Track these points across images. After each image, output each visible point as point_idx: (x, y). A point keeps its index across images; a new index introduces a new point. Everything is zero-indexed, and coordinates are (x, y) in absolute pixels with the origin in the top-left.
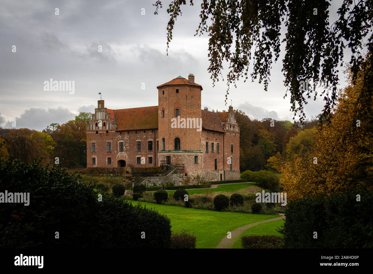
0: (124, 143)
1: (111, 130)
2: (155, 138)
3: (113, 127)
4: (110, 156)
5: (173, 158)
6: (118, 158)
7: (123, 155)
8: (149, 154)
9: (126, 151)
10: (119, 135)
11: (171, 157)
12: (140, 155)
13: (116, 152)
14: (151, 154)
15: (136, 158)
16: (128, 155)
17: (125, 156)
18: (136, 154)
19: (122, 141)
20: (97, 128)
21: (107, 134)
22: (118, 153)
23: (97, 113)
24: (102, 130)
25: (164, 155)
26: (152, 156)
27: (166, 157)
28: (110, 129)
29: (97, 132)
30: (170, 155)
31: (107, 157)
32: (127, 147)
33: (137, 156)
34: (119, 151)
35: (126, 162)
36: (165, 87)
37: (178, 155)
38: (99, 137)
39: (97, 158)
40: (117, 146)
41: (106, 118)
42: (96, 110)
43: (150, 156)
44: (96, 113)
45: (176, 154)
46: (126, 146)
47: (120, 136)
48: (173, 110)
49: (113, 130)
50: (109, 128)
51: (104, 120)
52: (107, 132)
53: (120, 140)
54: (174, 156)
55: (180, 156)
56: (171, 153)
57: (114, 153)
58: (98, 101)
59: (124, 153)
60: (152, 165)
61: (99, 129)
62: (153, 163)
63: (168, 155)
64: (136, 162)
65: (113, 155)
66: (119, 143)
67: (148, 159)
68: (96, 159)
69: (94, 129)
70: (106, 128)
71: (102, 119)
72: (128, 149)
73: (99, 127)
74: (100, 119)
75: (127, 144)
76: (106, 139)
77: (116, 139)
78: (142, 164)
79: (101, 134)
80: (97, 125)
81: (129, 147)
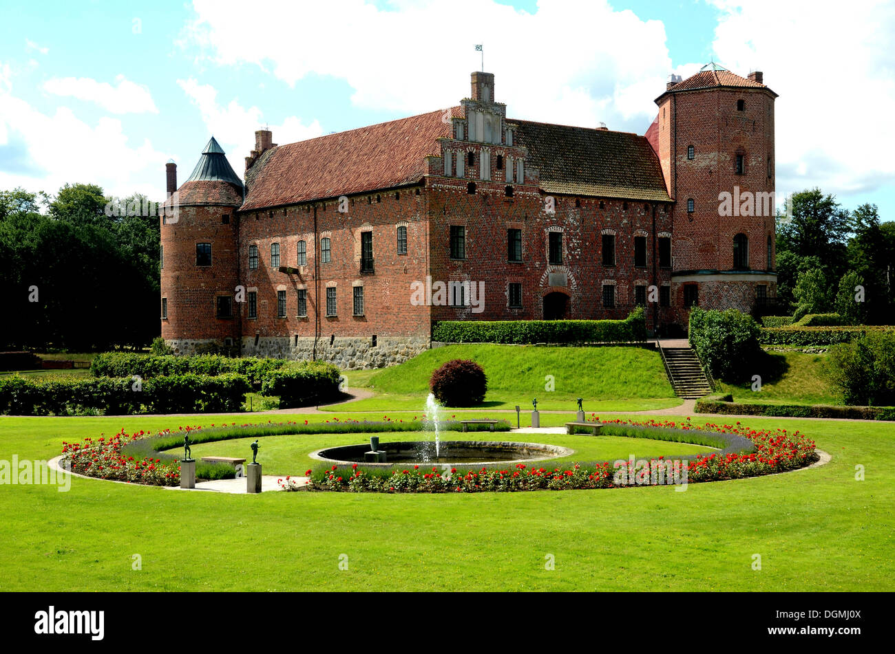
0: (563, 237)
1: (521, 187)
2: (654, 230)
3: (531, 178)
4: (519, 280)
6: (546, 284)
7: (563, 277)
8: (636, 277)
9: (572, 264)
12: (613, 278)
13: (537, 264)
14: (644, 277)
15: (602, 289)
16: (576, 278)
17: (569, 280)
18: (601, 274)
19: (559, 230)
20: (472, 171)
21: (507, 199)
22: (545, 268)
23: (471, 115)
24: (489, 183)
26: (646, 283)
27: (756, 288)
28: (518, 182)
29: (472, 188)
30: (766, 282)
31: (508, 280)
32: (574, 249)
33: (603, 283)
34: (548, 260)
35: (572, 299)
38: (478, 207)
40: (542, 244)
41: (504, 141)
42: (470, 105)
43: (639, 283)
44: (467, 114)
45: (773, 280)
46: (571, 245)
49: (530, 187)
50: (515, 179)
51: (500, 148)
52: (509, 190)
53: (552, 223)
56: (768, 278)
57: (534, 268)
59: (563, 268)
61: (478, 175)
62: (647, 304)
63: (763, 282)
64: (602, 302)
65: (529, 274)
66: (548, 234)
67: (635, 292)
69: (460, 172)
70: (504, 174)
71: (489, 140)
72: (578, 257)
73: (479, 169)
74: (480, 139)
75: (575, 241)
76: (503, 217)
77: (538, 220)
78: (619, 306)
79: (486, 197)
80: (471, 160)
81: (581, 251)
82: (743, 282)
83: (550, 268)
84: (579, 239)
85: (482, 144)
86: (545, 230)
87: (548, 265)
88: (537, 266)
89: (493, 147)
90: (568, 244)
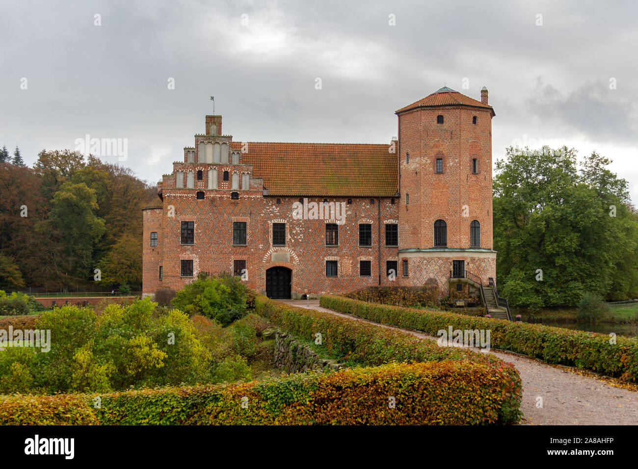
0: (287, 226)
1: (247, 192)
2: (379, 218)
3: (256, 186)
4: (244, 258)
5: (471, 265)
6: (269, 261)
7: (286, 254)
8: (361, 254)
9: (294, 246)
10: (274, 207)
11: (466, 263)
12: (336, 255)
13: (261, 246)
14: (369, 254)
15: (325, 263)
16: (299, 256)
17: (292, 257)
18: (324, 252)
19: (282, 221)
20: (201, 184)
21: (233, 201)
22: (268, 248)
23: (201, 146)
24: (216, 191)
25: (447, 259)
26: (371, 258)
27: (452, 263)
28: (243, 189)
29: (201, 195)
30: (463, 257)
31: (233, 258)
32: (297, 234)
33: (326, 259)
34: (271, 243)
35: (294, 272)
36: (447, 107)
37: (479, 259)
38: (207, 208)
39: (197, 260)
40: (266, 232)
41: (230, 161)
42: (200, 138)
43: (364, 259)
44: (197, 145)
45: (476, 256)
46: (294, 232)
47: (276, 209)
48: (468, 159)
49: (255, 192)
50: (240, 187)
51: (227, 166)
52: (235, 195)
53: (276, 217)
54: (473, 259)
55: (483, 260)
56: (466, 255)
57: (257, 249)
58: (207, 117)
59: (286, 249)
60: (370, 281)
61: (207, 186)
62: (372, 274)
63: (457, 257)
64: (325, 273)
65: (252, 254)
66: (272, 224)
67: (359, 266)
68: (194, 264)
69: (190, 185)
70: (231, 185)
71: (217, 162)
72: (300, 240)
73: (207, 182)
74: (209, 161)
75: (297, 229)
76: (229, 214)
77: (262, 215)
78: (342, 276)
79: (213, 200)
80: (200, 176)
81: (304, 236)
82: (439, 258)
83: (272, 250)
84: (301, 228)
85: (209, 165)
86: (269, 222)
87: (271, 247)
88: (261, 248)
89: (220, 166)
90: (291, 231)
